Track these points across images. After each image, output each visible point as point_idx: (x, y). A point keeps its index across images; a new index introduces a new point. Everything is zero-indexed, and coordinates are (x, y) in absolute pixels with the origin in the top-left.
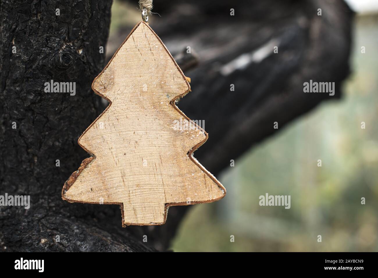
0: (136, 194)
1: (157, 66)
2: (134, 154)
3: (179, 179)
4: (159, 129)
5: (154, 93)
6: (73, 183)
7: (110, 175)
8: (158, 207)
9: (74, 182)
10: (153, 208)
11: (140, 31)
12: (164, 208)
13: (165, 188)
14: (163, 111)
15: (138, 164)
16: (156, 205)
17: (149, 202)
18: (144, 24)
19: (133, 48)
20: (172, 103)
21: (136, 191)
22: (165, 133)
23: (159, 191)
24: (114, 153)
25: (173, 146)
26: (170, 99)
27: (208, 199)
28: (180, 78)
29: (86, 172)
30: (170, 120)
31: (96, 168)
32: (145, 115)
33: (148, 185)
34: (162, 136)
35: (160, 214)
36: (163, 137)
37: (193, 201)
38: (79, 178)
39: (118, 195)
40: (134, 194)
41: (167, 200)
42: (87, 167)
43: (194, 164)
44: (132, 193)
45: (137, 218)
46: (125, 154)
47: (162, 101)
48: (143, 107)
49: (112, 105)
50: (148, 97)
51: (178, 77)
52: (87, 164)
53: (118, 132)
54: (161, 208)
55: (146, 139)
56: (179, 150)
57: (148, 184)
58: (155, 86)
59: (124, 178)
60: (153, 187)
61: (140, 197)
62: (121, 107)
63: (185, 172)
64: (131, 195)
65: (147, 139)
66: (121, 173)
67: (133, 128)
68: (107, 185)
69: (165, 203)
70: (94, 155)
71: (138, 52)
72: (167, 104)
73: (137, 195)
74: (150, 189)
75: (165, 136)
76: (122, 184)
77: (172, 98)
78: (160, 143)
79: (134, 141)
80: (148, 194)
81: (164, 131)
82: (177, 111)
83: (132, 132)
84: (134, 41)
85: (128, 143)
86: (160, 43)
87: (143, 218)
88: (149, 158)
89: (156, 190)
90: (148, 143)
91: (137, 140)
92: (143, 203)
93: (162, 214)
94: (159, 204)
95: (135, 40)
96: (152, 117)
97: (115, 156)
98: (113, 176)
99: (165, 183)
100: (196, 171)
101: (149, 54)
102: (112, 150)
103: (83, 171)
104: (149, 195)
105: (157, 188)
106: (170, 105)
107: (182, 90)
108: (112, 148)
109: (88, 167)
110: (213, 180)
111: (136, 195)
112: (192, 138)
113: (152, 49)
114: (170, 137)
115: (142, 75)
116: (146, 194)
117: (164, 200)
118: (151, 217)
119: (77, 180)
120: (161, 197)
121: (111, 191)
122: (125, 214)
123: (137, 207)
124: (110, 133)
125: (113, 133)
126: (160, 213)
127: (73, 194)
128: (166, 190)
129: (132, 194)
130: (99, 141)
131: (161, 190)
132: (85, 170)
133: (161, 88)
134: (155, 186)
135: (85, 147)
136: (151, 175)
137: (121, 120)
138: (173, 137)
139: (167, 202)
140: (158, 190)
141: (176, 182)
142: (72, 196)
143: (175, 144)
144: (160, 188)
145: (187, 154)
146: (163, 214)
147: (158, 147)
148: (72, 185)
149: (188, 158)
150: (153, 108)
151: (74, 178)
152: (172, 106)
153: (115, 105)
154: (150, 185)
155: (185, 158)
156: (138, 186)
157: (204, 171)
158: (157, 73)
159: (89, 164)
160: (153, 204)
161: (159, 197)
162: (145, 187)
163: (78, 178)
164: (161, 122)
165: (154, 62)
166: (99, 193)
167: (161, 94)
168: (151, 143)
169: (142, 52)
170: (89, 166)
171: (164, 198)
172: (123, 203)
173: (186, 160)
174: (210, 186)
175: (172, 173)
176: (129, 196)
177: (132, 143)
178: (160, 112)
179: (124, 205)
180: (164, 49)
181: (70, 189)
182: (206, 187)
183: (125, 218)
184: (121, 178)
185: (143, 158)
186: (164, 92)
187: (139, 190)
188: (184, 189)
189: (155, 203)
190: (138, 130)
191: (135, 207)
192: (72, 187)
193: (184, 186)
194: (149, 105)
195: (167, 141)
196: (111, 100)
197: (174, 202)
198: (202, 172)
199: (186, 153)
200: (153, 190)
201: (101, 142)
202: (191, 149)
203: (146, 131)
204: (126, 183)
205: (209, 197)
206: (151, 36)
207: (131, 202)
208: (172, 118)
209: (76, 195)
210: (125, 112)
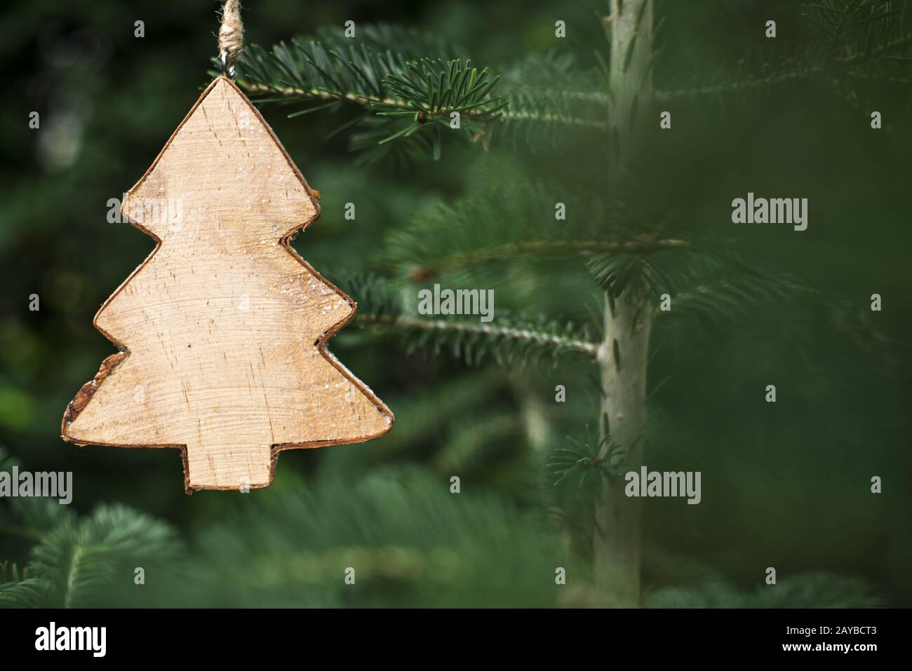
0: (213, 426)
1: (253, 167)
2: (208, 345)
3: (299, 395)
4: (258, 295)
5: (247, 223)
6: (85, 406)
7: (160, 389)
8: (256, 451)
9: (86, 404)
10: (248, 454)
11: (218, 97)
12: (269, 453)
13: (271, 413)
14: (264, 258)
15: (217, 366)
16: (251, 449)
17: (240, 443)
18: (227, 83)
19: (203, 131)
20: (283, 241)
21: (213, 420)
22: (269, 302)
23: (259, 421)
24: (167, 344)
25: (285, 330)
26: (280, 234)
27: (358, 436)
28: (299, 191)
29: (111, 384)
30: (279, 276)
31: (130, 376)
32: (229, 266)
33: (237, 409)
34: (263, 309)
35: (261, 466)
36: (265, 310)
37: (328, 439)
38: (97, 395)
39: (176, 428)
40: (209, 427)
41: (275, 439)
42: (113, 372)
43: (329, 364)
44: (205, 424)
45: (215, 475)
46: (189, 346)
47: (262, 237)
48: (225, 251)
49: (162, 247)
50: (236, 230)
51: (295, 190)
52: (114, 367)
53: (177, 302)
54: (264, 454)
55: (231, 315)
56: (299, 337)
57: (236, 406)
58: (250, 208)
59: (188, 394)
60: (247, 413)
61: (221, 433)
62: (181, 250)
63: (312, 381)
64: (202, 428)
65: (235, 314)
66: (182, 384)
67: (206, 294)
68: (153, 409)
69: (272, 443)
70: (126, 348)
71: (214, 140)
72: (274, 244)
73: (215, 428)
74: (241, 415)
75: (270, 308)
76: (184, 406)
77: (284, 232)
78: (260, 323)
79: (208, 320)
80: (237, 427)
81: (268, 298)
82: (293, 258)
83: (203, 301)
84: (206, 117)
85: (196, 323)
86: (258, 121)
87: (228, 475)
88: (237, 353)
89: (253, 417)
90: (237, 323)
91: (213, 317)
92: (228, 444)
93: (266, 467)
94: (259, 447)
95: (208, 116)
96: (245, 270)
97: (169, 350)
98: (165, 391)
99: (269, 404)
100: (333, 379)
101: (236, 143)
102: (164, 339)
103: (105, 382)
104: (238, 429)
105: (254, 415)
106: (279, 246)
107: (304, 215)
108: (162, 334)
109: (115, 373)
110: (367, 396)
111: (212, 429)
112: (324, 313)
113: (242, 134)
114: (281, 310)
115: (222, 185)
116: (232, 425)
117: (270, 438)
118: (245, 473)
119: (92, 401)
120: (263, 432)
121: (161, 421)
122: (190, 468)
123: (215, 452)
124: (159, 304)
125: (166, 303)
126: (262, 464)
127: (83, 428)
128: (274, 417)
129: (204, 428)
130: (135, 320)
131: (262, 417)
132: (109, 378)
133: (262, 212)
134: (251, 411)
135: (108, 332)
136: (243, 389)
137: (181, 276)
138: (287, 311)
139: (275, 443)
140: (257, 419)
141: (293, 401)
142: (83, 432)
143: (290, 324)
144: (261, 415)
145: (315, 344)
146: (268, 467)
147: (257, 332)
148: (82, 410)
149: (318, 352)
150: (245, 252)
151: (85, 395)
152: (283, 248)
153: (167, 247)
154: (239, 409)
155: (311, 353)
156: (216, 409)
157: (348, 378)
158: (253, 181)
159: (118, 367)
160: (246, 445)
161: (258, 432)
162: (230, 413)
163: (95, 395)
164: (263, 281)
165: (247, 158)
166: (138, 426)
167: (261, 224)
168: (241, 323)
169: (222, 140)
170: (117, 371)
171: (270, 434)
172: (186, 446)
173: (314, 356)
174: (361, 409)
175: (283, 383)
176: (200, 431)
177: (205, 323)
178: (260, 261)
179: (188, 450)
180: (267, 133)
181: (79, 418)
182: (353, 411)
183: (190, 475)
184: (181, 394)
185: (227, 355)
186: (266, 221)
187: (219, 419)
188: (309, 416)
189: (250, 443)
190: (215, 298)
191: (210, 453)
192: (83, 414)
193: (309, 409)
194: (239, 247)
195: (275, 318)
196: (160, 237)
197: (290, 442)
198: (346, 380)
199: (313, 343)
200: (246, 417)
201: (141, 322)
202: (323, 335)
203: (232, 299)
204: (193, 404)
205: (360, 432)
206: (241, 106)
207: (203, 443)
208: (285, 272)
209: (90, 430)
210: (189, 262)
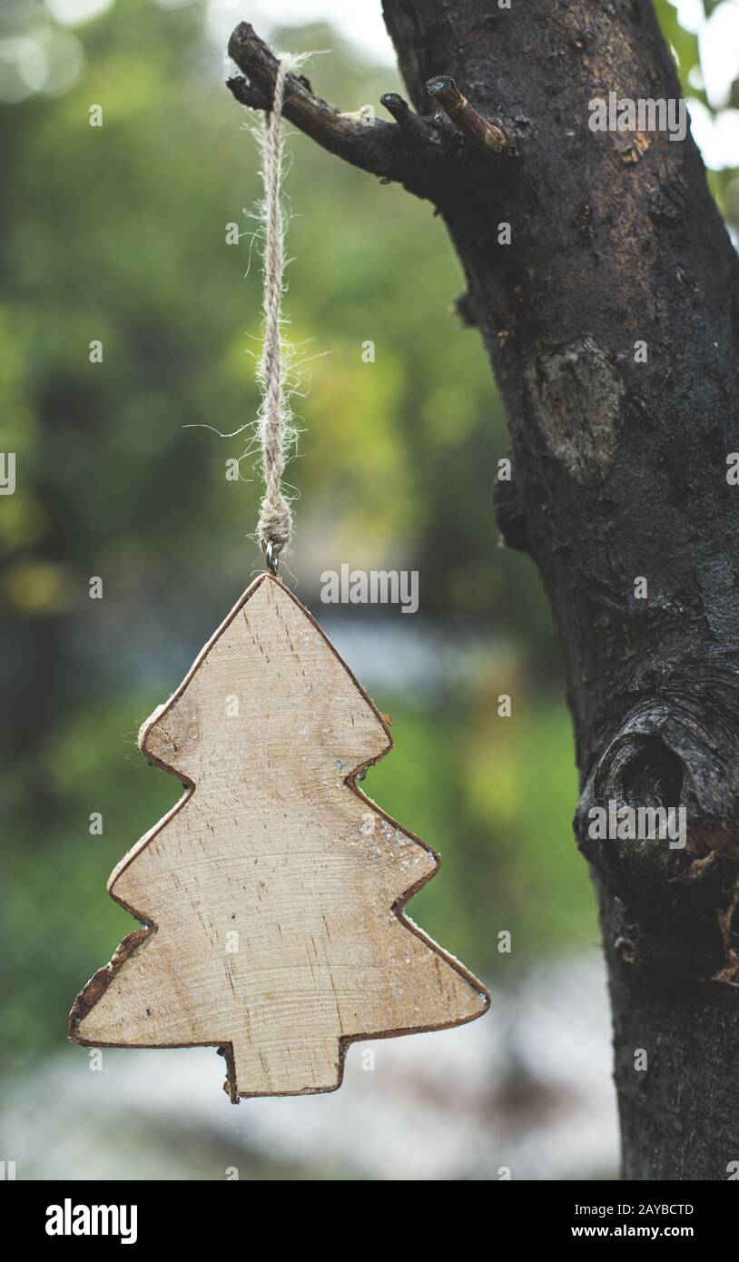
0: (266, 1017)
1: (309, 688)
2: (257, 916)
3: (373, 974)
4: (319, 849)
5: (304, 759)
6: (99, 998)
7: (197, 972)
8: (321, 1047)
9: (101, 996)
10: (310, 1050)
11: (264, 600)
12: (337, 1048)
13: (339, 997)
14: (327, 802)
15: (270, 942)
16: (315, 1044)
17: (300, 1037)
18: (273, 582)
19: (245, 644)
20: (349, 780)
21: (265, 1010)
22: (334, 858)
23: (325, 1007)
24: (205, 916)
25: (354, 892)
26: (345, 773)
27: (448, 1021)
28: (368, 717)
29: (133, 968)
30: (346, 825)
31: (158, 957)
32: (282, 815)
33: (296, 994)
34: (326, 866)
35: (327, 1065)
36: (329, 868)
37: (411, 1026)
38: (115, 983)
39: (219, 1022)
40: (260, 1018)
41: (345, 1029)
42: (135, 953)
43: (408, 932)
44: (256, 1015)
45: (269, 1079)
46: (233, 917)
47: (324, 777)
48: (276, 795)
49: (196, 791)
50: (290, 768)
51: (363, 715)
52: (136, 947)
53: (216, 861)
54: (331, 1048)
55: (286, 876)
56: (373, 900)
57: (295, 991)
58: (306, 740)
59: (232, 978)
60: (308, 998)
61: (274, 1025)
62: (221, 795)
63: (390, 954)
64: (251, 1020)
65: (290, 875)
66: (226, 965)
67: (253, 849)
68: (188, 998)
69: (340, 1035)
70: (152, 922)
71: (260, 655)
72: (338, 785)
73: (268, 1019)
74: (300, 1002)
75: (334, 865)
76: (228, 993)
77: (351, 769)
78: (323, 884)
79: (256, 884)
80: (296, 1017)
81: (332, 853)
82: (362, 802)
83: (250, 859)
84: (249, 626)
85: (242, 887)
86: (315, 630)
87: (286, 1078)
88: (295, 924)
89: (316, 1003)
90: (293, 886)
91: (264, 880)
92: (285, 1039)
93: (333, 1066)
94: (325, 1041)
95: (251, 624)
96: (302, 819)
97: (207, 924)
98: (204, 975)
99: (337, 986)
100: (415, 952)
101: (287, 659)
102: (200, 909)
103: (124, 966)
104: (298, 1019)
105: (318, 1000)
106: (345, 787)
107: (375, 746)
108: (198, 903)
109: (139, 955)
110: (457, 970)
111: (264, 1021)
112: (402, 869)
113: (295, 647)
114: (349, 867)
115: (271, 712)
116: (290, 1015)
117: (338, 1029)
118: (306, 1074)
119: (109, 991)
120: (329, 1021)
121: (199, 1014)
122: (237, 1071)
123: (269, 1049)
124: (194, 865)
125: (202, 863)
126: (329, 1062)
127: (98, 1025)
128: (343, 1002)
129: (255, 1019)
130: (164, 885)
131: (328, 1002)
132: (129, 961)
133: (322, 745)
134: (314, 995)
135: (128, 902)
136: (303, 968)
137: (221, 829)
138: (357, 868)
139: (345, 1034)
140: (322, 1005)
141: (365, 982)
142: (97, 1031)
143: (361, 885)
144: (326, 999)
145: (392, 909)
146: (336, 1065)
147: (318, 896)
148: (96, 1003)
149: (395, 919)
150: (302, 795)
151: (100, 983)
152: (349, 790)
153: (205, 792)
154: (300, 994)
155: (387, 918)
156: (268, 996)
157: (434, 949)
158: (310, 706)
159: (141, 947)
160: (309, 1039)
161: (323, 1021)
162: (287, 999)
163: (112, 984)
164: (325, 831)
165: (302, 677)
166: (169, 1021)
167: (320, 760)
168: (299, 886)
169: (270, 655)
170: (141, 952)
171: (338, 1023)
172: (231, 1043)
173: (390, 923)
174: (450, 987)
175: (354, 960)
176: (248, 1024)
177: (252, 886)
178: (321, 806)
179: (235, 1048)
180: (325, 645)
181: (92, 1013)
182: (441, 990)
183: (237, 1080)
184: (224, 978)
185: (282, 927)
186: (328, 756)
187: (274, 1008)
188: (386, 999)
189: (314, 1036)
190: (266, 855)
191: (263, 1050)
192: (97, 1008)
193: (388, 989)
194: (293, 789)
195: (341, 878)
196: (193, 780)
197: (363, 1032)
198: (431, 952)
199: (389, 907)
200: (307, 1004)
201: (171, 889)
202: (402, 897)
203: (285, 856)
204: (239, 991)
205: (450, 1015)
206: (293, 611)
207: (253, 1039)
208: (352, 819)
209: (107, 1029)
210: (231, 810)
